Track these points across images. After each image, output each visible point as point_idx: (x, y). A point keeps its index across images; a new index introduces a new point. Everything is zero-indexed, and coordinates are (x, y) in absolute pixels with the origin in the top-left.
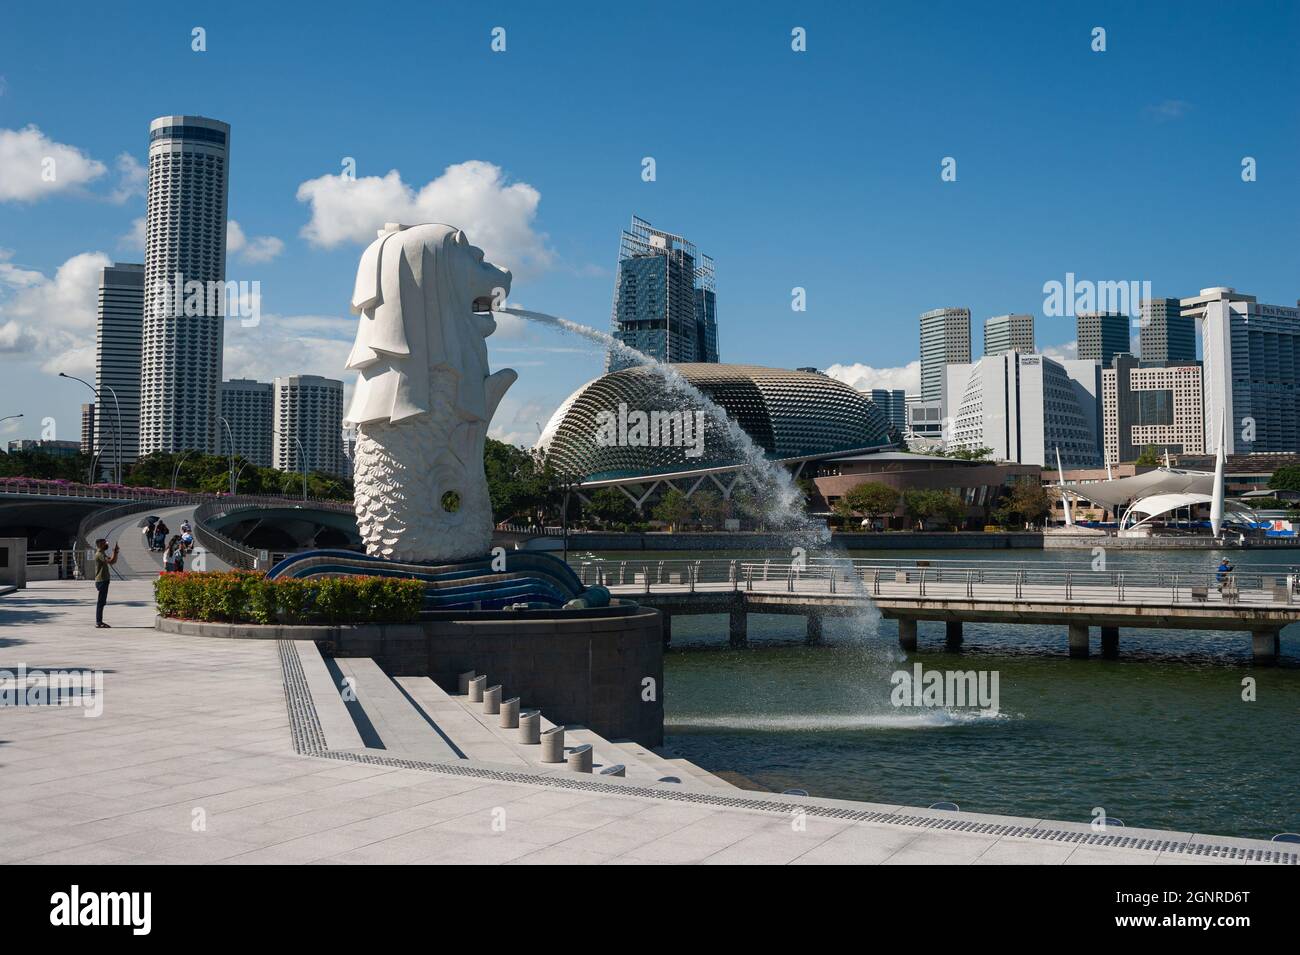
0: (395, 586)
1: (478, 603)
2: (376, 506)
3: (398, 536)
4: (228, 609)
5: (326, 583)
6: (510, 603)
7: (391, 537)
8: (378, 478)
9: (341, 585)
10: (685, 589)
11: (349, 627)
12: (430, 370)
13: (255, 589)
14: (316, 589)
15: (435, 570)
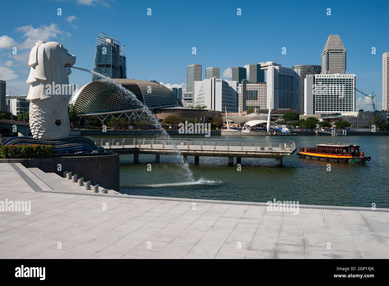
0: (44, 147)
1: (67, 152)
2: (36, 124)
3: (43, 132)
5: (23, 146)
6: (77, 151)
7: (41, 133)
8: (37, 116)
9: (28, 147)
10: (121, 147)
11: (31, 159)
13: (2, 148)
14: (20, 148)
15: (54, 142)
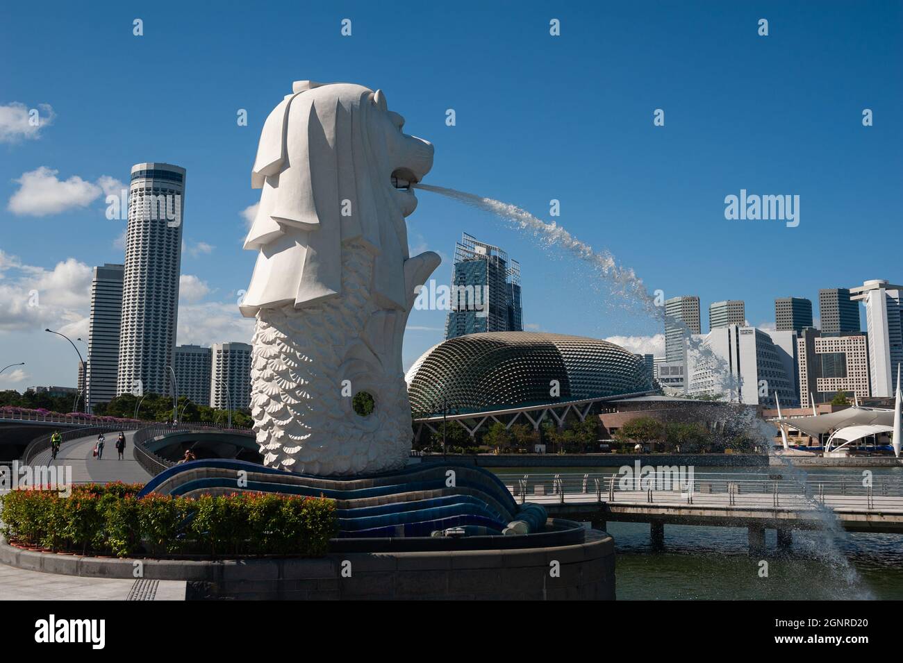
0: (298, 507)
1: (400, 527)
2: (275, 407)
3: (302, 443)
4: (76, 535)
5: (205, 501)
6: (441, 526)
7: (293, 444)
8: (279, 373)
9: (227, 506)
10: (554, 499)
11: (234, 563)
12: (342, 244)
13: (113, 510)
14: (193, 510)
15: (346, 485)
